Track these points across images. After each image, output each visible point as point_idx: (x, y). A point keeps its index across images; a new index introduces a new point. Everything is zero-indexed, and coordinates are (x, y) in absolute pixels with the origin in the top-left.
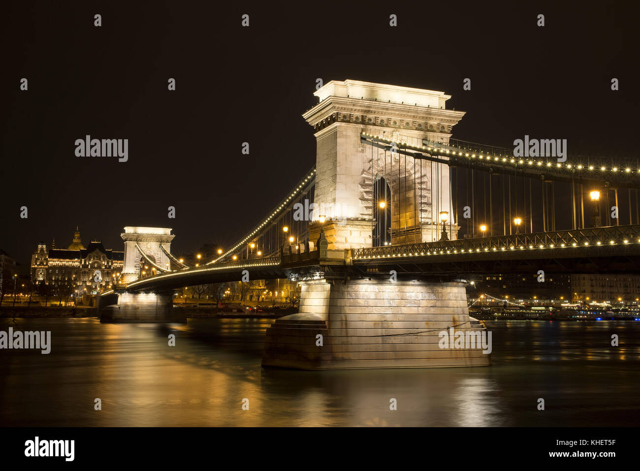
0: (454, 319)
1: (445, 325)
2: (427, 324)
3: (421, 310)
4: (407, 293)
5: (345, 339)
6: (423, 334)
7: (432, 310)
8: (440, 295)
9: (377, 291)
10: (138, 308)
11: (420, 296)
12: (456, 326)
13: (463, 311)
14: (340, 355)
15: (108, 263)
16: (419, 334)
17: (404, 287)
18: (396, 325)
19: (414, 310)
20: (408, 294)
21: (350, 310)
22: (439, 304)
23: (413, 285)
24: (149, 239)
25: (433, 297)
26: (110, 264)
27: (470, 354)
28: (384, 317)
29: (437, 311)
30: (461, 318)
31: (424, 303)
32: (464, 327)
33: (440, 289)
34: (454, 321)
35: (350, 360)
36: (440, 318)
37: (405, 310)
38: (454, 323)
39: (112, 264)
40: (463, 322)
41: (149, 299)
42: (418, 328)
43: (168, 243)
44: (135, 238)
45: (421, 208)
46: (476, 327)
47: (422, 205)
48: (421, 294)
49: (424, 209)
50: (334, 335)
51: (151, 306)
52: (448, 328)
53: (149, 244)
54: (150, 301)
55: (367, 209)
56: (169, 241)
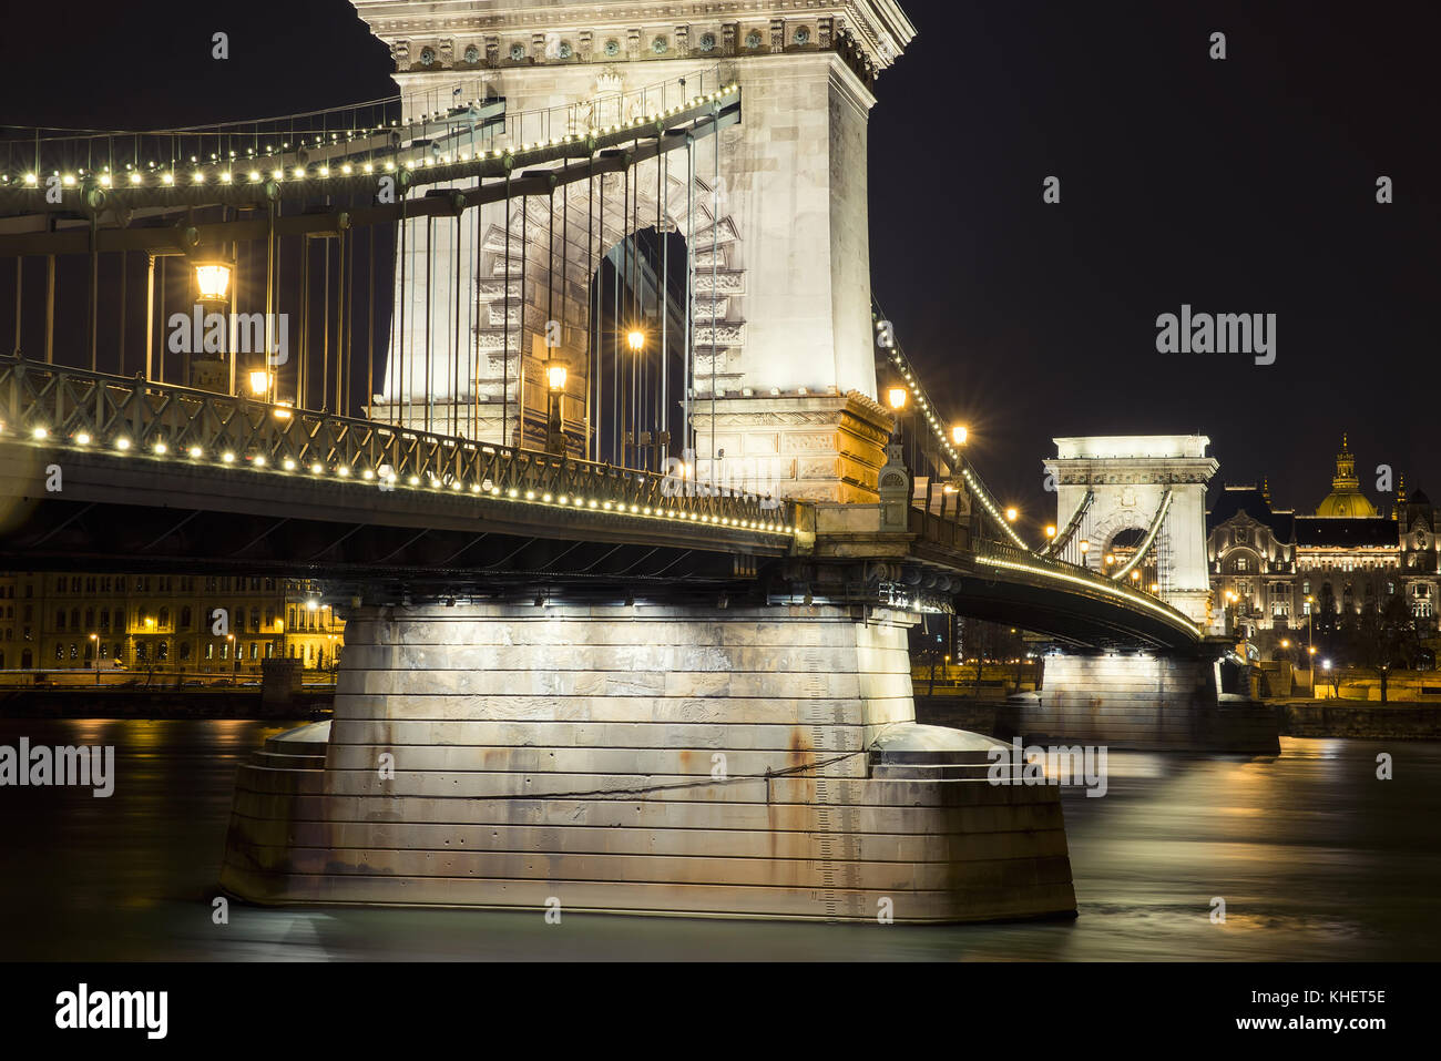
0: (797, 740)
1: (759, 764)
2: (686, 758)
3: (666, 709)
4: (619, 649)
5: (377, 806)
6: (665, 794)
7: (713, 709)
8: (748, 654)
9: (507, 641)
11: (667, 659)
12: (805, 768)
13: (838, 713)
14: (356, 859)
15: (1279, 555)
16: (651, 795)
17: (605, 627)
18: (565, 759)
19: (641, 709)
20: (620, 653)
21: (407, 707)
22: (739, 686)
23: (642, 620)
25: (716, 659)
26: (1287, 559)
27: (850, 874)
28: (524, 732)
29: (733, 711)
30: (829, 739)
31: (682, 684)
32: (835, 774)
33: (747, 634)
34: (797, 750)
35: (387, 875)
36: (742, 737)
37: (604, 709)
38: (796, 758)
40: (835, 755)
41: (1134, 673)
42: (648, 775)
43: (1192, 485)
44: (1083, 474)
45: (698, 342)
46: (900, 772)
47: (704, 331)
48: (672, 650)
49: (709, 342)
50: (341, 791)
51: (1137, 696)
52: (769, 775)
53: (1127, 491)
54: (1136, 681)
55: (492, 362)
56: (1196, 478)
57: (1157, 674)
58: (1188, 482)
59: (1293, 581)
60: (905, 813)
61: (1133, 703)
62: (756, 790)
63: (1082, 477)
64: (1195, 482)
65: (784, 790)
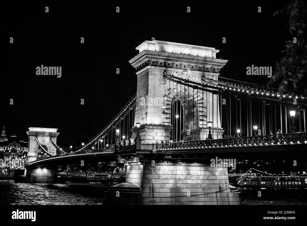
0: (220, 187)
1: (214, 191)
2: (203, 190)
3: (199, 182)
4: (191, 171)
5: (152, 199)
6: (201, 196)
7: (207, 182)
8: (212, 172)
9: (172, 169)
10: (37, 177)
11: (199, 173)
12: (221, 191)
13: (226, 182)
15: (21, 149)
16: (198, 196)
17: (189, 167)
18: (184, 190)
19: (195, 182)
21: (155, 181)
22: (211, 177)
23: (194, 166)
24: (43, 135)
25: (207, 173)
26: (22, 150)
28: (177, 185)
29: (210, 182)
30: (225, 187)
31: (201, 177)
32: (226, 192)
34: (220, 188)
36: (212, 186)
37: (189, 181)
38: (220, 190)
39: (23, 150)
40: (226, 189)
41: (43, 172)
42: (197, 193)
43: (55, 138)
44: (35, 134)
45: (200, 119)
46: (234, 192)
47: (201, 117)
48: (200, 171)
49: (202, 119)
50: (145, 197)
51: (45, 176)
52: (216, 192)
53: (44, 138)
54: (43, 173)
55: (167, 119)
56: (56, 136)
57: (47, 172)
58: (54, 137)
59: (23, 154)
60: (236, 198)
61: (44, 178)
62: (214, 195)
63: (35, 135)
64: (56, 137)
65: (218, 195)
